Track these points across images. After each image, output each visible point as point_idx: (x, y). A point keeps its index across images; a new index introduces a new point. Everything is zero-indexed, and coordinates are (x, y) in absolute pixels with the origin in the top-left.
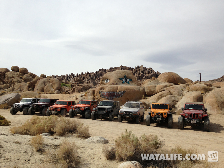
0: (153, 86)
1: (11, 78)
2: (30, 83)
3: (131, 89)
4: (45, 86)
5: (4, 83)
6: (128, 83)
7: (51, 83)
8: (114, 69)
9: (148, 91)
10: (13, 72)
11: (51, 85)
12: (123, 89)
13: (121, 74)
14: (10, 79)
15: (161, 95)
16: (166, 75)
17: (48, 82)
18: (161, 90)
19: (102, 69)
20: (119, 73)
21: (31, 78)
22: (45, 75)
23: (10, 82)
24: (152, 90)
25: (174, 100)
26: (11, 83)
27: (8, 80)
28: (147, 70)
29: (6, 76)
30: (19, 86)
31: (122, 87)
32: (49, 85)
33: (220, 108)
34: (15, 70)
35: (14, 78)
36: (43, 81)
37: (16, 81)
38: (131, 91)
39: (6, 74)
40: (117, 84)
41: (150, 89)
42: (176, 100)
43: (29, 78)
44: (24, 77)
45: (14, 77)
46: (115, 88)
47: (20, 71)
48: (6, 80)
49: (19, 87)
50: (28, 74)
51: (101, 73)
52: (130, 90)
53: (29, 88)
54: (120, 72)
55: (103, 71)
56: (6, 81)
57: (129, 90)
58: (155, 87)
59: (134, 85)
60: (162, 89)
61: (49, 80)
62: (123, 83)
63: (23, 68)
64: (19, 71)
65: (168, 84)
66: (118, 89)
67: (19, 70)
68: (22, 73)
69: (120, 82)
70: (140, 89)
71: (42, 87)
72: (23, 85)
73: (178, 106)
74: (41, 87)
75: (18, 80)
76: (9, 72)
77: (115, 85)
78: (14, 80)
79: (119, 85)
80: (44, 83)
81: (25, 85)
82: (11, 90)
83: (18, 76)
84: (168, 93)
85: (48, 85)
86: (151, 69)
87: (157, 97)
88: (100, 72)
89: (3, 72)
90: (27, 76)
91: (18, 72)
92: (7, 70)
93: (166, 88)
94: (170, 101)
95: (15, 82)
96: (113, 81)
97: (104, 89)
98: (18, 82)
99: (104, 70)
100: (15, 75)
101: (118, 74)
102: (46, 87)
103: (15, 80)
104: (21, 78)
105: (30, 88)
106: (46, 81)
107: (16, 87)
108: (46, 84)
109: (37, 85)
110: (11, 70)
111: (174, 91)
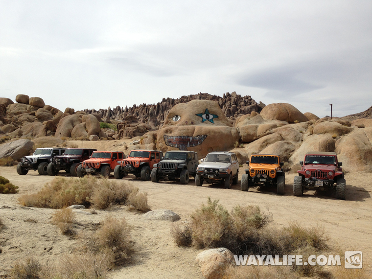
0: (253, 126)
1: (16, 114)
2: (47, 123)
4: (74, 127)
5: (5, 122)
6: (212, 121)
7: (84, 123)
8: (187, 98)
9: (245, 134)
10: (18, 105)
11: (83, 125)
12: (203, 132)
13: (199, 107)
14: (15, 116)
15: (266, 141)
16: (275, 108)
17: (78, 120)
18: (267, 132)
19: (168, 99)
20: (196, 106)
21: (49, 115)
22: (73, 110)
23: (14, 122)
24: (252, 133)
25: (288, 150)
26: (17, 124)
27: (11, 118)
28: (244, 99)
29: (7, 111)
30: (30, 128)
31: (201, 128)
32: (80, 125)
33: (364, 161)
34: (22, 102)
35: (21, 115)
36: (69, 118)
37: (25, 120)
38: (217, 135)
39: (8, 107)
40: (192, 123)
41: (248, 130)
42: (291, 150)
43: (46, 114)
44: (38, 112)
45: (21, 113)
46: (189, 131)
47: (31, 103)
48: (8, 118)
50: (45, 108)
51: (166, 105)
52: (215, 132)
53: (47, 132)
54: (198, 104)
55: (169, 101)
56: (9, 119)
57: (213, 134)
58: (257, 127)
59: (222, 125)
60: (268, 132)
61: (80, 118)
62: (203, 122)
63: (36, 98)
64: (29, 103)
65: (277, 122)
66: (196, 131)
67: (30, 102)
68: (34, 106)
69: (198, 119)
70: (231, 132)
72: (36, 127)
73: (295, 159)
74: (67, 129)
75: (28, 118)
76: (12, 105)
77: (190, 125)
78: (22, 118)
79: (196, 124)
80: (72, 123)
81: (41, 126)
82: (16, 135)
83: (28, 112)
84: (278, 138)
85: (77, 125)
86: (249, 98)
87: (260, 145)
88: (165, 103)
89: (3, 105)
90: (43, 111)
91: (28, 104)
92: (9, 102)
93: (275, 129)
94: (281, 151)
95: (23, 121)
96: (187, 119)
97: (171, 132)
98: (29, 122)
99: (171, 101)
100: (22, 109)
101: (194, 107)
102: (75, 129)
104: (34, 114)
105: (49, 132)
106: (75, 119)
107: (24, 130)
108: (74, 124)
109: (60, 126)
110: (16, 101)
111: (288, 135)
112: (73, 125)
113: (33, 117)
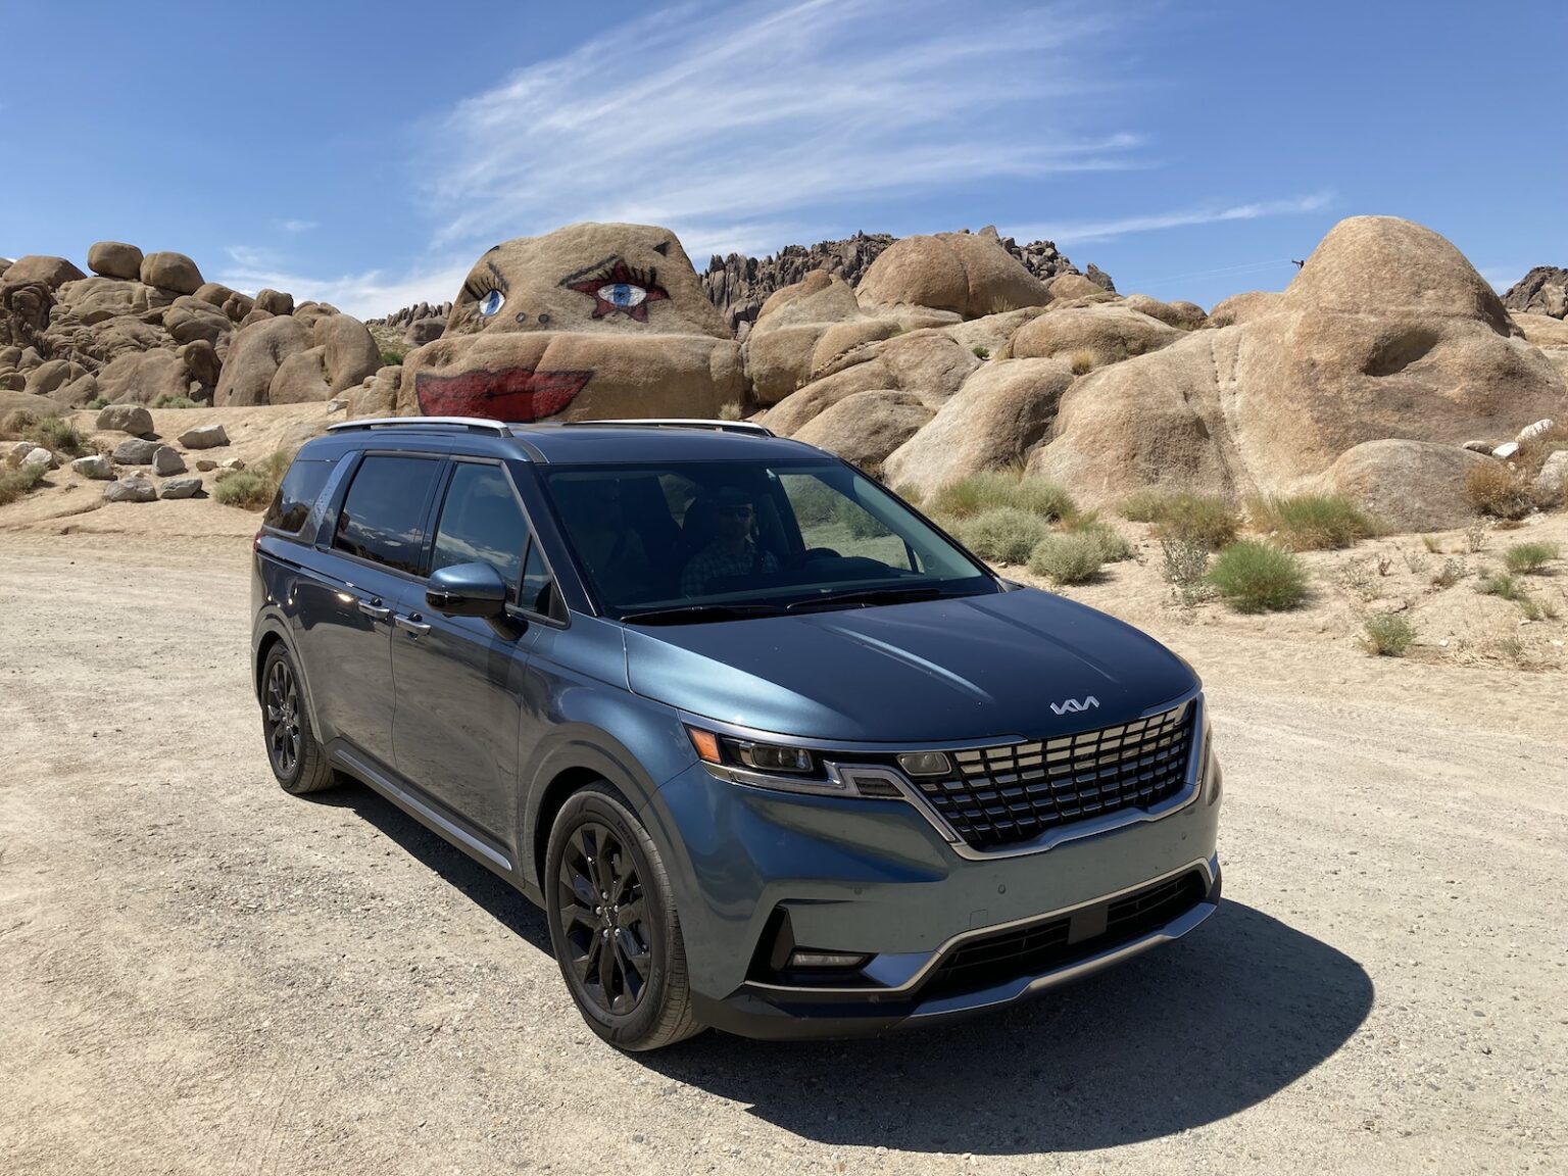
0: (799, 334)
1: (88, 320)
2: (187, 354)
3: (640, 353)
4: (279, 364)
5: (46, 351)
6: (641, 313)
7: (318, 349)
8: (806, 255)
9: (765, 368)
10: (99, 285)
11: (313, 358)
12: (576, 361)
13: (586, 254)
14: (83, 328)
15: (822, 392)
16: (913, 256)
17: (298, 339)
18: (846, 358)
19: (733, 258)
20: (578, 248)
21: (216, 322)
22: (289, 299)
23: (82, 350)
24: (791, 362)
25: (886, 427)
26: (94, 356)
27: (69, 334)
28: (1025, 254)
29: (54, 309)
30: (127, 373)
31: (572, 341)
32: (302, 358)
33: (1143, 465)
34: (115, 271)
35: (105, 323)
36: (262, 332)
37: (123, 344)
38: (638, 370)
39: (59, 293)
40: (546, 321)
41: (776, 351)
42: (902, 427)
43: (203, 317)
44: (175, 311)
45: (109, 316)
46: (520, 353)
47: (148, 277)
48: (54, 334)
49: (132, 379)
50: (202, 292)
51: (725, 283)
52: (631, 360)
53: (188, 386)
54: (585, 239)
55: (737, 269)
56: (62, 339)
57: (621, 365)
58: (817, 337)
59: (680, 330)
60: (853, 353)
61: (310, 331)
62: (597, 316)
63: (165, 255)
64: (143, 276)
65: (907, 314)
66: (547, 354)
67: (144, 270)
68: (158, 287)
69: (576, 305)
70: (706, 358)
71: (258, 377)
72: (152, 367)
73: (899, 466)
74: (252, 372)
75: (136, 337)
76: (76, 285)
77: (534, 328)
78: (110, 335)
79: (563, 327)
80: (274, 347)
81: (169, 360)
82: (77, 401)
83: (141, 308)
84: (875, 381)
85: (291, 359)
86: (1049, 252)
87: (795, 409)
88: (719, 274)
89: (37, 284)
90: (194, 308)
91: (137, 276)
92: (68, 272)
93: (882, 343)
94: (853, 432)
95: (113, 345)
96: (523, 305)
97: (448, 361)
98: (138, 348)
100: (113, 299)
101: (566, 252)
102: (281, 372)
103: (115, 331)
104: (157, 320)
105: (196, 386)
106: (288, 332)
107: (110, 381)
108: (282, 353)
109: (230, 362)
110: (90, 266)
111: (917, 365)
112: (275, 356)
113: (156, 330)
